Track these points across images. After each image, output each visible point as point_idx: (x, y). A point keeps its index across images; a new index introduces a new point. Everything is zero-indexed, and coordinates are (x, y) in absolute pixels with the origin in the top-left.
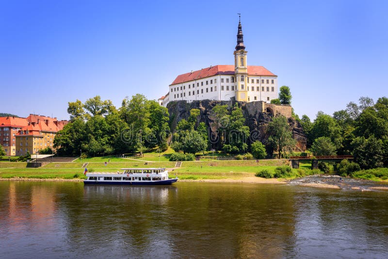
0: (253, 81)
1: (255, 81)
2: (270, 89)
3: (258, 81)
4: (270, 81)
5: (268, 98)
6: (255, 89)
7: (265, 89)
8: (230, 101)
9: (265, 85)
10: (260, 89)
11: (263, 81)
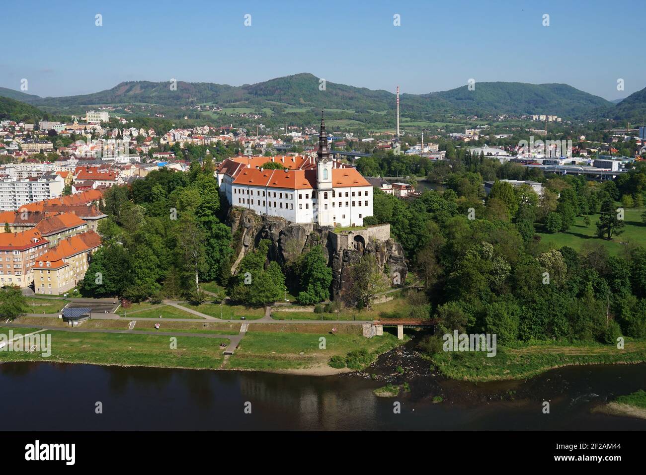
0: (340, 195)
1: (343, 195)
2: (363, 203)
3: (347, 195)
4: (363, 194)
5: (360, 216)
6: (344, 204)
7: (357, 204)
8: (310, 225)
9: (357, 199)
10: (350, 204)
11: (353, 194)
